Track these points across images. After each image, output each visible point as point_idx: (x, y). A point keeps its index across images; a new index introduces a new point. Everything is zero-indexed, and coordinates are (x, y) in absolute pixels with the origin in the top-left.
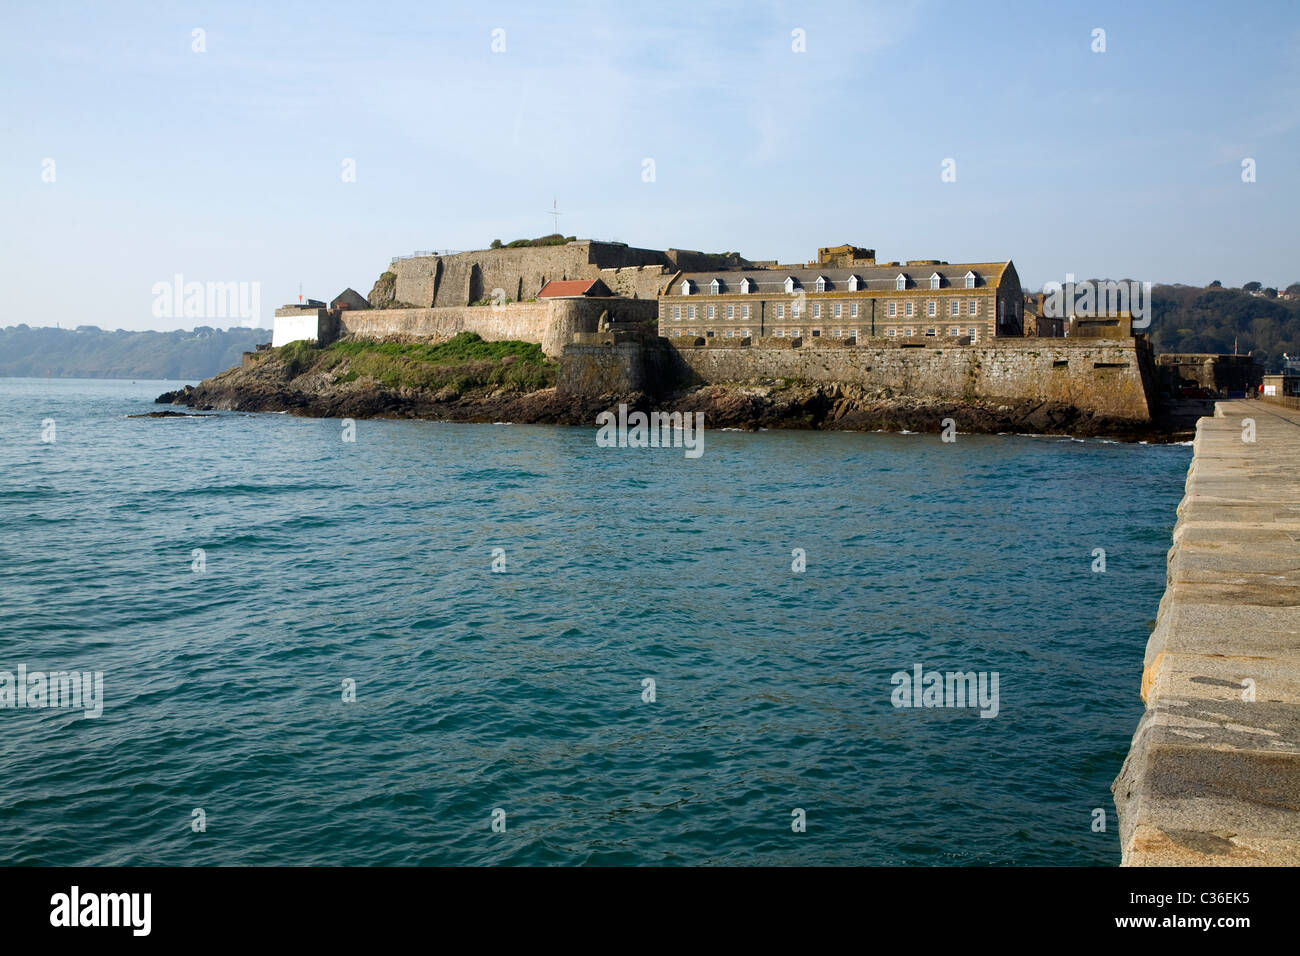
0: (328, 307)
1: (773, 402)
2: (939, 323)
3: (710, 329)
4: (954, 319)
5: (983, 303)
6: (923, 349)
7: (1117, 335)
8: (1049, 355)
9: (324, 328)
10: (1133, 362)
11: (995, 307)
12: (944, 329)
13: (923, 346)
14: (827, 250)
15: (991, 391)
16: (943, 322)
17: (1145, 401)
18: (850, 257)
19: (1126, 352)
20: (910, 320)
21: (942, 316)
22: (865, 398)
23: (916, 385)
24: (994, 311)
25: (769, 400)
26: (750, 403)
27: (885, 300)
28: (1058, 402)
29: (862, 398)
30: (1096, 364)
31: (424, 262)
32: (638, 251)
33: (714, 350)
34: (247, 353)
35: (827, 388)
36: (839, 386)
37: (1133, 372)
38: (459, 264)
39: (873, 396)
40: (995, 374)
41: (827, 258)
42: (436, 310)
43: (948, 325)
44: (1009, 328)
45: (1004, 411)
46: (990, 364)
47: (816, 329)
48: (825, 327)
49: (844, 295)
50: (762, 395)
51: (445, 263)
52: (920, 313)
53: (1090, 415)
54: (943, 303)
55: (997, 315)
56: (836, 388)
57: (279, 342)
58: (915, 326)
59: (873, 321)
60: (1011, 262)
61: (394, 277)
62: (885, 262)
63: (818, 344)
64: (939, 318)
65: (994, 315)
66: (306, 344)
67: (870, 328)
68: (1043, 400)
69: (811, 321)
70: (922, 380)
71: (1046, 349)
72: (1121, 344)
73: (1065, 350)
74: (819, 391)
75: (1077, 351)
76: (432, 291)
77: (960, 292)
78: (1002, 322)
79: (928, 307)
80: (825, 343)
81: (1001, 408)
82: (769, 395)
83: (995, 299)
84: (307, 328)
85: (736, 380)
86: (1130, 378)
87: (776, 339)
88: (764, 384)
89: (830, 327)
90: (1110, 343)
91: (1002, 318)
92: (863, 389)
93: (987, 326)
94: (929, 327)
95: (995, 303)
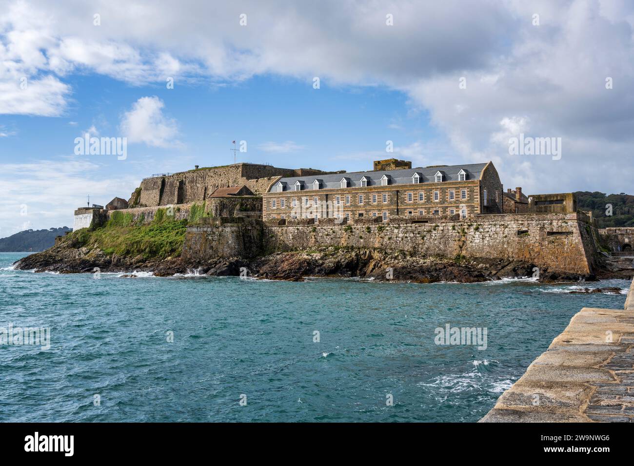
1: (323, 263)
2: (441, 205)
4: (451, 203)
5: (470, 191)
6: (426, 224)
7: (564, 210)
8: (514, 226)
9: (96, 221)
10: (576, 231)
11: (479, 194)
12: (445, 209)
13: (427, 222)
14: (379, 162)
15: (474, 254)
16: (443, 205)
17: (585, 259)
18: (393, 166)
19: (570, 223)
20: (423, 204)
21: (443, 201)
22: (387, 259)
23: (422, 250)
24: (479, 197)
25: (321, 262)
26: (306, 264)
27: (405, 191)
28: (521, 261)
29: (384, 259)
30: (548, 232)
31: (155, 180)
33: (291, 228)
34: (59, 237)
35: (362, 252)
36: (370, 252)
37: (576, 239)
39: (392, 258)
40: (477, 241)
41: (380, 167)
43: (447, 207)
44: (491, 208)
45: (482, 268)
46: (473, 233)
47: (360, 212)
48: (366, 211)
49: (378, 188)
50: (317, 258)
51: (166, 180)
52: (429, 199)
54: (443, 191)
55: (481, 199)
56: (368, 252)
58: (425, 208)
59: (398, 206)
60: (491, 162)
61: (141, 190)
63: (357, 222)
64: (441, 203)
65: (479, 200)
66: (84, 230)
67: (396, 210)
68: (511, 259)
69: (358, 207)
70: (426, 246)
71: (513, 222)
72: (567, 217)
73: (526, 223)
74: (357, 255)
75: (535, 223)
76: (158, 197)
77: (453, 184)
78: (485, 204)
79: (433, 195)
80: (361, 221)
81: (480, 265)
82: (322, 258)
83: (478, 188)
84: (87, 221)
86: (574, 243)
87: (330, 219)
88: (321, 251)
89: (370, 210)
90: (558, 216)
91: (485, 201)
92: (386, 253)
93: (474, 207)
94: (435, 209)
95: (479, 191)
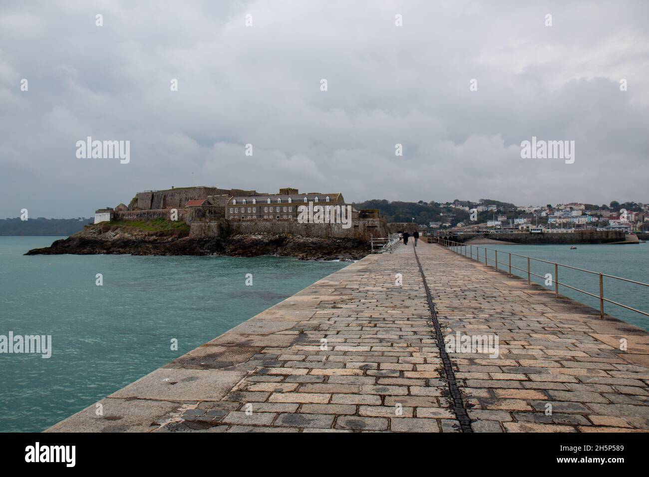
0: (114, 210)
1: (263, 241)
3: (243, 216)
7: (373, 217)
8: (353, 224)
9: (112, 217)
10: (379, 225)
14: (282, 189)
15: (335, 236)
18: (290, 192)
19: (376, 222)
22: (294, 238)
23: (310, 234)
26: (256, 241)
28: (356, 239)
30: (367, 226)
31: (147, 194)
32: (220, 190)
33: (244, 223)
34: (86, 226)
35: (282, 235)
37: (379, 229)
38: (159, 194)
39: (297, 238)
41: (282, 192)
42: (151, 210)
47: (278, 216)
48: (281, 215)
49: (287, 204)
50: (260, 238)
51: (155, 194)
53: (366, 243)
56: (285, 235)
57: (96, 222)
59: (296, 213)
60: (341, 194)
61: (137, 200)
62: (301, 193)
63: (278, 220)
66: (107, 222)
67: (296, 215)
68: (351, 238)
69: (276, 213)
70: (312, 232)
72: (375, 220)
73: (358, 222)
74: (279, 236)
75: (361, 222)
76: (150, 204)
77: (325, 203)
80: (281, 220)
81: (338, 241)
82: (262, 238)
84: (107, 217)
85: (251, 233)
86: (378, 231)
87: (264, 219)
88: (260, 234)
90: (371, 219)
